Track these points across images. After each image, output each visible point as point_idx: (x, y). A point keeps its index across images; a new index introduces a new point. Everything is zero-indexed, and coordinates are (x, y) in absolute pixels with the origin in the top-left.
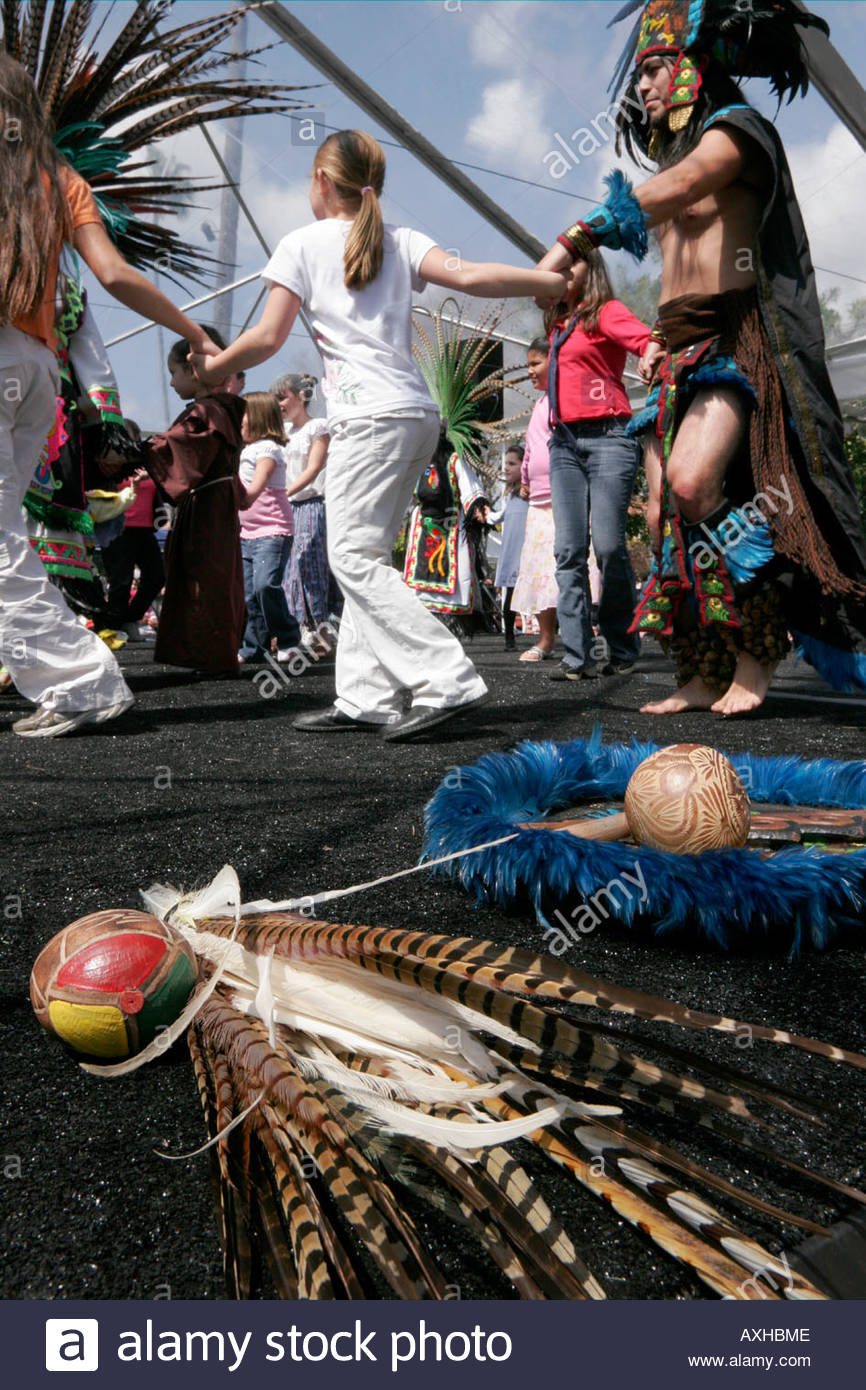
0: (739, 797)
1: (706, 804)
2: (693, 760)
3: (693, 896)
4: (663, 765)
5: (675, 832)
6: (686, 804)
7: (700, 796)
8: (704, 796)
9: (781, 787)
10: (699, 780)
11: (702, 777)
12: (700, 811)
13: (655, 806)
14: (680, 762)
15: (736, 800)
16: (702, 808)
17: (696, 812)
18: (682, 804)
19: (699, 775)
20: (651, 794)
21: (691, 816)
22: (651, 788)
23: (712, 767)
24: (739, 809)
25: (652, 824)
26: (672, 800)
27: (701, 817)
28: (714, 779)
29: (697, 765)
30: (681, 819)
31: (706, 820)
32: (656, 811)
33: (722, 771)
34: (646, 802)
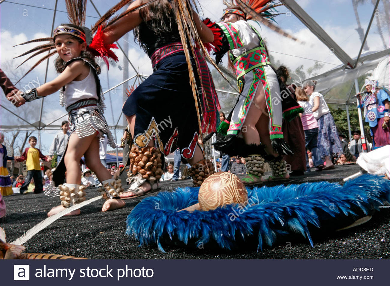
0: (241, 190)
1: (226, 193)
2: (221, 177)
3: (211, 228)
4: (210, 180)
5: (215, 206)
6: (218, 194)
7: (223, 190)
8: (225, 190)
9: (277, 197)
10: (223, 184)
11: (224, 183)
12: (224, 196)
13: (206, 197)
14: (216, 178)
15: (240, 191)
16: (224, 195)
17: (222, 197)
18: (216, 194)
19: (223, 182)
20: (205, 192)
21: (220, 199)
22: (205, 190)
23: (228, 178)
24: (241, 194)
25: (206, 204)
26: (212, 193)
27: (225, 199)
28: (229, 183)
29: (222, 178)
30: (216, 200)
31: (226, 200)
32: (207, 199)
33: (233, 180)
34: (203, 196)
